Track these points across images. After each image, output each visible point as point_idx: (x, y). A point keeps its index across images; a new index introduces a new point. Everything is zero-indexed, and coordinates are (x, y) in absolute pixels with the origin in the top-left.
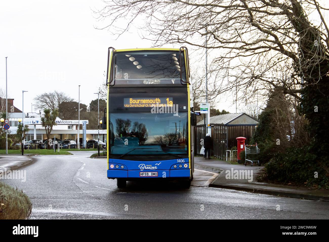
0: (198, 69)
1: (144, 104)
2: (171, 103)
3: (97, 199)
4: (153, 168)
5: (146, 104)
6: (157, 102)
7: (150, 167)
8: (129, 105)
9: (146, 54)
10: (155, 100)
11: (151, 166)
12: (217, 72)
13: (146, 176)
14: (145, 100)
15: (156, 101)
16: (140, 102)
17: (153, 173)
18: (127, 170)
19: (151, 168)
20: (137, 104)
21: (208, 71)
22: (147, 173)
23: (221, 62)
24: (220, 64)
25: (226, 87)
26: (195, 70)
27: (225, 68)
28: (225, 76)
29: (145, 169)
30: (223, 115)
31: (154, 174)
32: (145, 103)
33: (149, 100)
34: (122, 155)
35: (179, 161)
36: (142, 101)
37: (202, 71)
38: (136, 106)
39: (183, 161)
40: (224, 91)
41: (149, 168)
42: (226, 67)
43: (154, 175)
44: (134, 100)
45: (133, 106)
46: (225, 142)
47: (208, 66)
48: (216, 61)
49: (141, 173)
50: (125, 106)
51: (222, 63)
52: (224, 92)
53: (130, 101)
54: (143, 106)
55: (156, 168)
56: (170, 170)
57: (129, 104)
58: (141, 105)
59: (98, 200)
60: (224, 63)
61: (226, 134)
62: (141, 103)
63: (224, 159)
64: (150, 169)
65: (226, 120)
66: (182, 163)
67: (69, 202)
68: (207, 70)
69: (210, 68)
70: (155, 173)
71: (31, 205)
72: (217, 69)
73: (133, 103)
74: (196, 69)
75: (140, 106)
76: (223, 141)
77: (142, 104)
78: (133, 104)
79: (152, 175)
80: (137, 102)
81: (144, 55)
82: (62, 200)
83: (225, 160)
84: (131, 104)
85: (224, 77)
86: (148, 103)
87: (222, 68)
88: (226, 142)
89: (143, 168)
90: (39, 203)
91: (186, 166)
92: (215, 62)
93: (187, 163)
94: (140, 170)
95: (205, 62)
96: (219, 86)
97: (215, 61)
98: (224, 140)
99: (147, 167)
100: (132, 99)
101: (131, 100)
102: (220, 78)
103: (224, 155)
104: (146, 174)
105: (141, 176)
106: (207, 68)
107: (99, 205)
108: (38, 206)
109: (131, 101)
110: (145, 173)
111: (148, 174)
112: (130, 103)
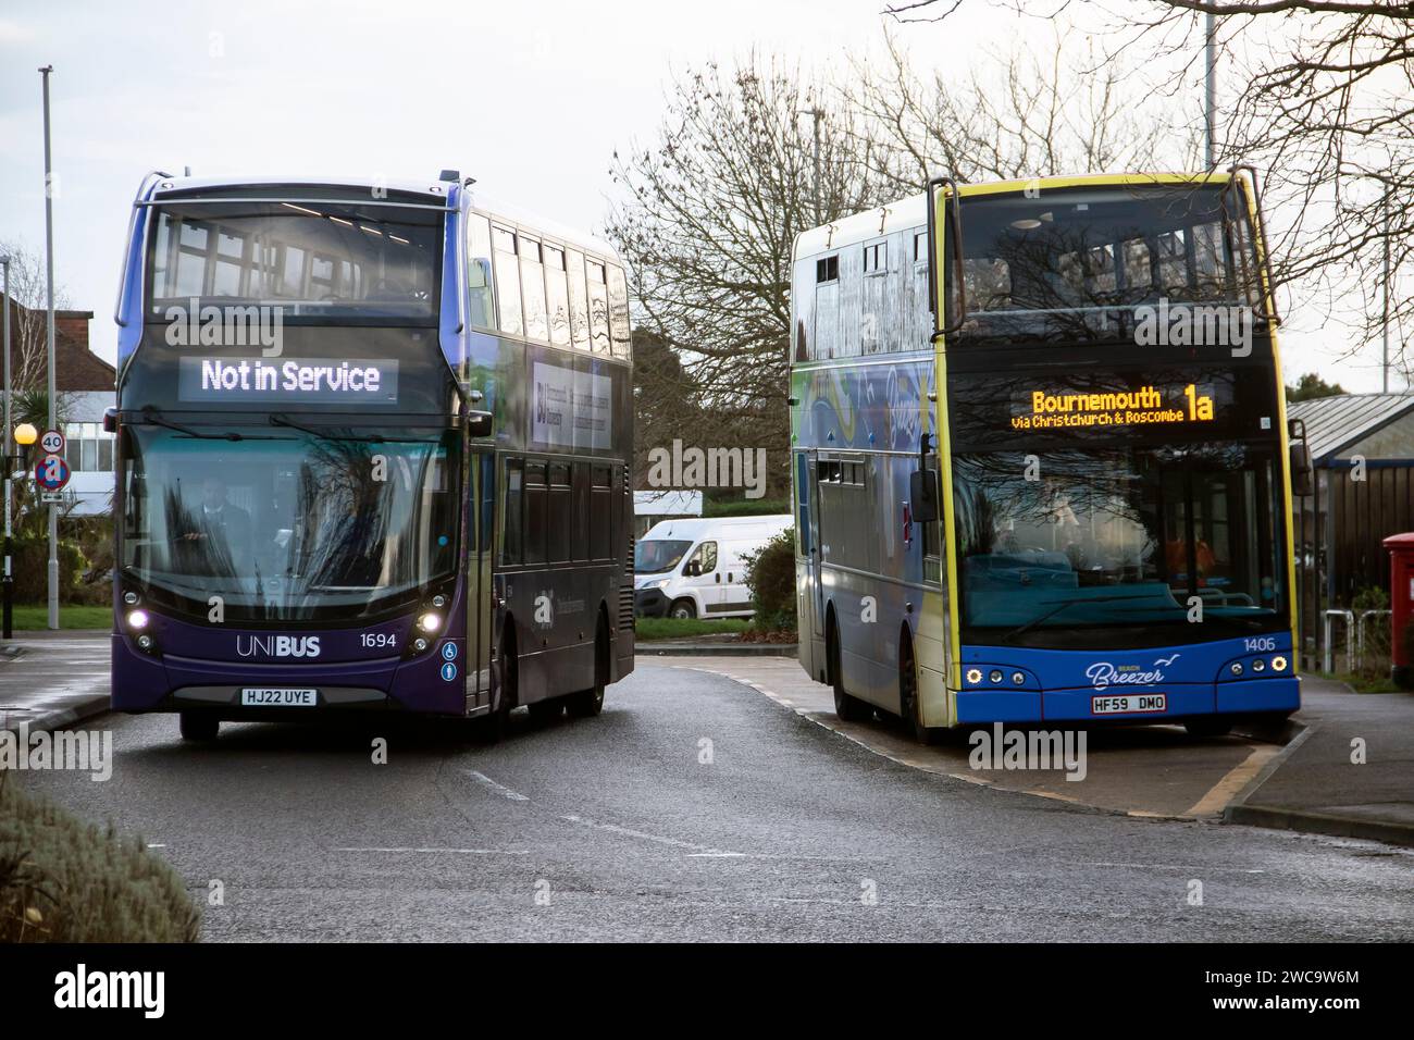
0: (1159, 138)
1: (1091, 412)
2: (1204, 405)
3: (572, 889)
4: (1147, 677)
5: (1098, 413)
6: (1148, 401)
7: (1134, 675)
8: (1031, 422)
9: (1082, 204)
10: (1137, 394)
11: (1136, 672)
12: (1274, 151)
13: (1120, 710)
14: (1096, 396)
15: (1141, 399)
16: (1075, 404)
17: (1146, 697)
18: (1038, 688)
19: (1137, 677)
20: (1062, 414)
21: (1218, 148)
22: (1121, 698)
23: (1297, 95)
24: (1289, 104)
25: (1326, 240)
26: (1140, 142)
27: (1323, 127)
28: (1317, 175)
29: (1111, 684)
30: (1303, 404)
31: (1151, 703)
32: (1097, 408)
33: (1112, 396)
34: (1018, 627)
35: (1252, 644)
36: (1084, 402)
37: (1183, 146)
38: (1058, 423)
39: (1268, 643)
40: (1314, 266)
41: (1129, 680)
42: (1326, 122)
43: (1151, 708)
44: (1050, 399)
45: (1047, 424)
46: (1316, 560)
47: (1219, 118)
48: (1268, 89)
49: (1099, 699)
50: (1016, 423)
51: (1303, 98)
52: (1310, 269)
53: (1036, 401)
54: (1090, 420)
55: (1158, 676)
56: (1216, 682)
57: (1030, 414)
58: (1079, 418)
59: (578, 896)
60: (1314, 101)
61: (1324, 514)
62: (1080, 409)
63: (1311, 663)
64: (1134, 684)
65: (1324, 433)
66: (1267, 652)
67: (412, 905)
68: (1211, 142)
69: (1234, 130)
70: (1156, 696)
71: (196, 919)
72: (1275, 134)
73: (1045, 410)
74: (1145, 136)
75: (1075, 421)
76: (1307, 558)
77: (1084, 413)
78: (1046, 414)
79: (1141, 707)
80: (1063, 405)
81: (1075, 205)
82: (374, 894)
83: (1318, 666)
84: (1039, 414)
85: (1316, 184)
86: (1108, 408)
87: (1302, 127)
88: (1324, 563)
89: (1105, 678)
90: (239, 915)
91: (1279, 664)
92: (1258, 96)
93: (1285, 651)
94: (1094, 686)
95: (1201, 91)
96: (1282, 237)
97: (1259, 90)
98: (1310, 552)
99: (1119, 674)
100: (1041, 394)
101: (1039, 398)
102: (1288, 188)
103: (1309, 639)
104: (1119, 702)
105: (1099, 711)
106: (1210, 130)
107: (587, 925)
108: (235, 928)
109: (1040, 401)
110: (1112, 698)
111: (1126, 704)
112: (1036, 410)
